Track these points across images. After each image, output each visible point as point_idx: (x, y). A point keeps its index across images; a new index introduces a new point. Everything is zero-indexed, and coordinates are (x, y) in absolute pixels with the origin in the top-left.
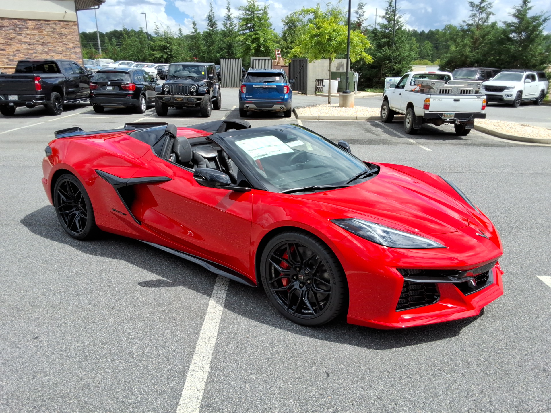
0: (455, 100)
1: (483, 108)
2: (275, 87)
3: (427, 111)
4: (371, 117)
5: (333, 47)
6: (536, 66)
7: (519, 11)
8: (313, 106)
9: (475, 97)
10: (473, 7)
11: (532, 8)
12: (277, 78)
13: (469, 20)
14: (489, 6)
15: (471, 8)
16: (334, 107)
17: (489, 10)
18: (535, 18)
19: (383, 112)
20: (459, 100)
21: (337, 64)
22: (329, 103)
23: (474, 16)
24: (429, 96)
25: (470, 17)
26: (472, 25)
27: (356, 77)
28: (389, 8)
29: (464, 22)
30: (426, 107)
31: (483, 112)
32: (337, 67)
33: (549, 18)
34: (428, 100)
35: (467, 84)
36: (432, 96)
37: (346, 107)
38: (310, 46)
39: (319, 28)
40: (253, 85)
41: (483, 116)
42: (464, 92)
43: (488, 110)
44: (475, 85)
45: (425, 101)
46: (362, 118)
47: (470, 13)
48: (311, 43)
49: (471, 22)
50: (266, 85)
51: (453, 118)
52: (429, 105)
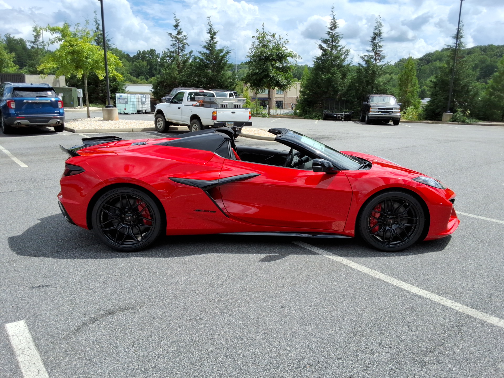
0: (232, 113)
1: (250, 118)
2: (49, 101)
3: (215, 122)
4: (145, 129)
5: (90, 65)
6: (228, 87)
7: (209, 44)
8: (74, 120)
9: (244, 110)
10: (173, 38)
11: (217, 43)
12: (49, 93)
13: (171, 48)
14: (185, 38)
15: (171, 39)
16: (99, 120)
17: (185, 41)
18: (221, 51)
19: (158, 124)
20: (234, 113)
21: (53, 80)
22: (89, 117)
23: (174, 45)
24: (216, 110)
25: (171, 46)
26: (173, 52)
27: (80, 93)
28: (97, 31)
29: (168, 49)
30: (214, 118)
31: (250, 121)
32: (53, 83)
33: (230, 52)
34: (214, 113)
35: (237, 100)
36: (218, 110)
37: (112, 120)
38: (66, 62)
39: (71, 46)
40: (24, 100)
41: (250, 124)
42: (236, 106)
43: (253, 120)
44: (242, 101)
45: (212, 114)
46: (137, 130)
47: (171, 43)
48: (67, 59)
49: (172, 50)
50: (39, 100)
51: (233, 126)
52: (216, 117)
